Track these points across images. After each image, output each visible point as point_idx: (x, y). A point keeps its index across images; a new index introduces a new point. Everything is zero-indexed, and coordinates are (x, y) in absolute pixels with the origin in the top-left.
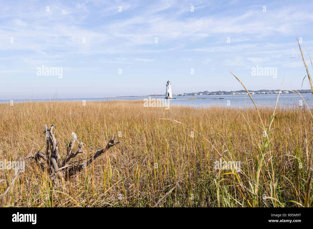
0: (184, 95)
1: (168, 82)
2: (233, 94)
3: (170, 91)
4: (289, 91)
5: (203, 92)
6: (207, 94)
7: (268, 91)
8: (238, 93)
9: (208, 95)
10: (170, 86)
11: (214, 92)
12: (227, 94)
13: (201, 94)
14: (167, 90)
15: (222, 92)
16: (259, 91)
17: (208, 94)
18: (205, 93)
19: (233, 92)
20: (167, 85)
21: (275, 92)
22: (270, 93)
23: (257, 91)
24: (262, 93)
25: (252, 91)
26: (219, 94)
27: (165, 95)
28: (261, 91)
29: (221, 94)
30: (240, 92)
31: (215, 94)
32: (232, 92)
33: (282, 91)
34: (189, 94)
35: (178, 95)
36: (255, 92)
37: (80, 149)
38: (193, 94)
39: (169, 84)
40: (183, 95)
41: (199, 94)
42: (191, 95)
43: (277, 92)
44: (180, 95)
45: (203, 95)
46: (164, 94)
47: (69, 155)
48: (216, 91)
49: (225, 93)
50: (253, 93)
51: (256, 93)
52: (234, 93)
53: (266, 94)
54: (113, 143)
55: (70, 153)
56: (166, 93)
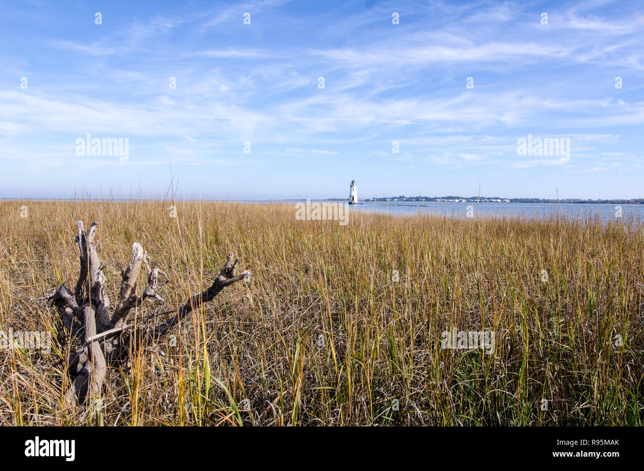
0: (373, 201)
1: (352, 182)
2: (437, 201)
3: (355, 194)
4: (510, 200)
5: (398, 197)
6: (403, 200)
7: (483, 198)
8: (444, 200)
9: (405, 201)
10: (355, 187)
11: (413, 198)
12: (429, 201)
13: (395, 200)
14: (351, 193)
15: (423, 198)
16: (472, 198)
17: (405, 199)
18: (401, 198)
19: (438, 198)
20: (351, 186)
21: (492, 200)
22: (486, 201)
23: (469, 199)
24: (476, 200)
25: (463, 198)
26: (419, 201)
27: (348, 200)
28: (474, 198)
29: (422, 201)
30: (446, 198)
31: (414, 200)
32: (436, 198)
33: (502, 200)
34: (380, 200)
35: (365, 200)
36: (466, 199)
37: (151, 288)
38: (385, 200)
39: (354, 184)
40: (371, 200)
41: (393, 199)
42: (382, 201)
43: (495, 200)
44: (368, 200)
45: (398, 201)
46: (347, 198)
47: (126, 300)
48: (415, 197)
49: (427, 199)
50: (464, 200)
51: (468, 201)
52: (439, 200)
53: (480, 202)
54: (230, 278)
55: (127, 296)
56: (350, 197)
